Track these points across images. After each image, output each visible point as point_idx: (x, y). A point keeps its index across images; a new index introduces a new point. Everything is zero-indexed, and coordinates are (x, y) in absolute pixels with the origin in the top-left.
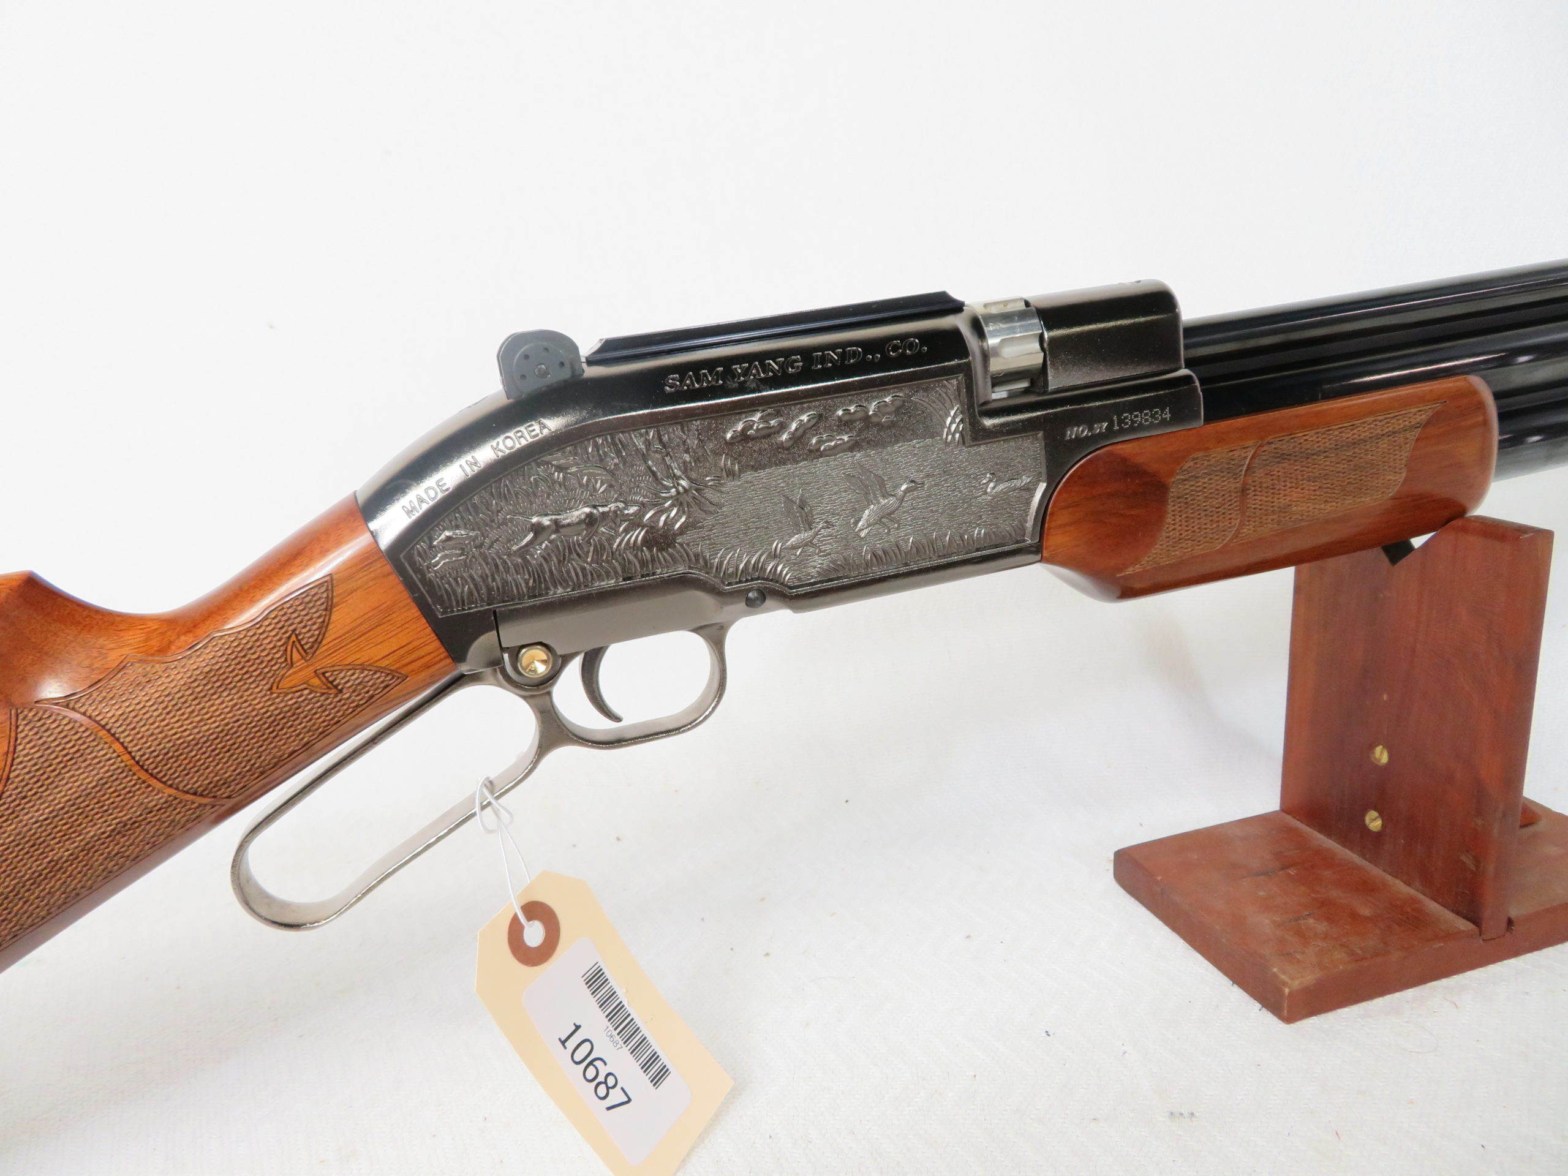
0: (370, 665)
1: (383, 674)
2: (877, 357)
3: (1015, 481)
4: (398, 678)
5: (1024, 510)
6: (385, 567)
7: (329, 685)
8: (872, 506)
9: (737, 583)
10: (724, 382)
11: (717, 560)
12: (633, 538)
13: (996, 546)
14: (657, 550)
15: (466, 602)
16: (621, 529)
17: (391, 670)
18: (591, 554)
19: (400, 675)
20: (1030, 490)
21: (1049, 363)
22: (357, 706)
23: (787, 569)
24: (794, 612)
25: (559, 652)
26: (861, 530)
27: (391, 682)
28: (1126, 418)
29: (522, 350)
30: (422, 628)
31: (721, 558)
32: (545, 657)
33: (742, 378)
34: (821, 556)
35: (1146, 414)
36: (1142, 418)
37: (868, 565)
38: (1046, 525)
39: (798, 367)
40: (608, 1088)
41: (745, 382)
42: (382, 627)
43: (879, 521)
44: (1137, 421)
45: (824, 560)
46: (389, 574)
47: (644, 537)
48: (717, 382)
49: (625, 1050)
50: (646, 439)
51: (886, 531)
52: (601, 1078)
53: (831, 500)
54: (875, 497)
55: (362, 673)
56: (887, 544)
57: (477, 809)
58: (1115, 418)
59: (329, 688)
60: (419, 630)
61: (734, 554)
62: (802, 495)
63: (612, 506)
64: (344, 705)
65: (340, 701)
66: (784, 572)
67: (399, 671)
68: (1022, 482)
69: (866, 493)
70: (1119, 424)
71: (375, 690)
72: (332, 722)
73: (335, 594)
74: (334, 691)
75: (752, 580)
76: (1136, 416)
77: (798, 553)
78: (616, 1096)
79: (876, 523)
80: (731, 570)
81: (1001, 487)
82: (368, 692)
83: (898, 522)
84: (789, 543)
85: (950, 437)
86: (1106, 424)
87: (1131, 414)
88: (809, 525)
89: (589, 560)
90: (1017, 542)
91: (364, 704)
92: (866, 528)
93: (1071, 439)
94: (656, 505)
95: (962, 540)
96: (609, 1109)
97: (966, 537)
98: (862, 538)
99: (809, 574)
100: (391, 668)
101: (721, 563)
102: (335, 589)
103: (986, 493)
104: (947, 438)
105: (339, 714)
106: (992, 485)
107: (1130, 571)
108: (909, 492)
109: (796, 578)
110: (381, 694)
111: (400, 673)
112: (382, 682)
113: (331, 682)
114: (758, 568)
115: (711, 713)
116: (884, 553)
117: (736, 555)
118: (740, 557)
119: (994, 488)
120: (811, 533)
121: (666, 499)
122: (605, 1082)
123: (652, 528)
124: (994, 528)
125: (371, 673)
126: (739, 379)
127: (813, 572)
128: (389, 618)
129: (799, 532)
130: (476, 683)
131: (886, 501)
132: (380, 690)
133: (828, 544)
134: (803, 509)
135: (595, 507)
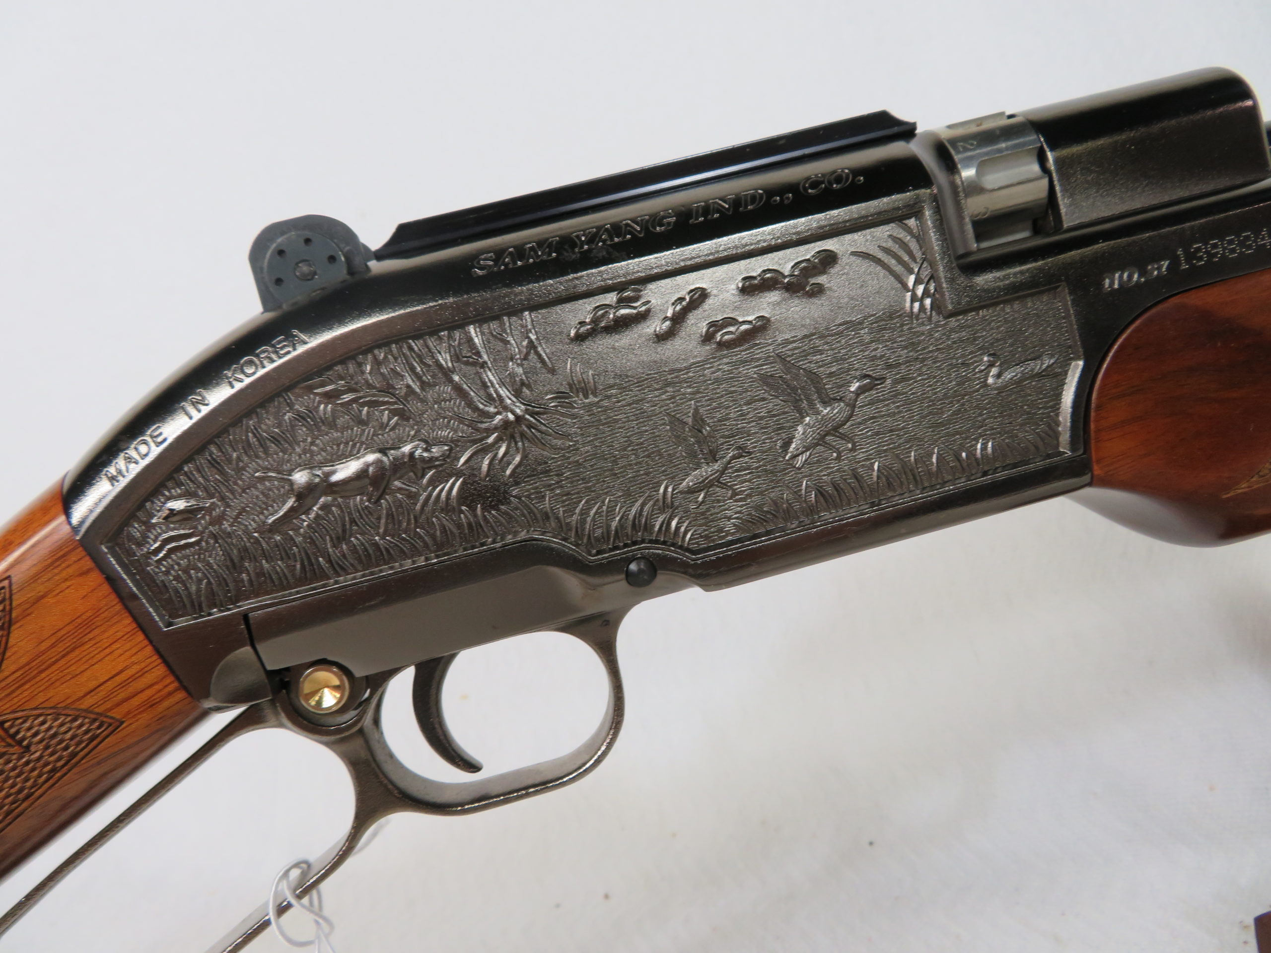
0: (65, 708)
1: (87, 720)
2: (788, 198)
3: (1032, 363)
4: (110, 725)
5: (1051, 407)
6: (82, 562)
7: (9, 740)
8: (808, 419)
9: (611, 550)
10: (559, 254)
11: (575, 517)
12: (444, 494)
13: (1015, 466)
14: (483, 509)
15: (204, 605)
16: (425, 481)
17: (98, 714)
18: (383, 521)
19: (110, 721)
20: (1058, 378)
21: (1058, 188)
22: (54, 770)
23: (685, 524)
24: (706, 590)
25: (359, 673)
26: (794, 457)
27: (99, 731)
28: (1198, 250)
29: (274, 245)
30: (140, 646)
31: (581, 514)
32: (337, 682)
33: (586, 247)
34: (736, 501)
35: (1231, 242)
36: (1224, 249)
37: (812, 510)
38: (1092, 426)
39: (669, 223)
41: (590, 250)
42: (82, 649)
43: (821, 441)
44: (1217, 253)
45: (741, 506)
46: (88, 571)
47: (461, 489)
48: (550, 255)
50: (450, 345)
51: (835, 455)
53: (742, 415)
54: (812, 405)
55: (56, 719)
56: (838, 475)
57: (272, 916)
58: (1180, 252)
59: (9, 745)
60: (134, 650)
61: (600, 507)
62: (696, 410)
63: (407, 449)
64: (33, 769)
65: (27, 763)
66: (683, 529)
67: (109, 714)
68: (1042, 364)
69: (797, 401)
70: (1188, 261)
71: (78, 744)
72: (21, 796)
73: (14, 604)
74: (16, 749)
75: (635, 543)
76: (1215, 246)
77: (700, 499)
79: (817, 445)
80: (598, 532)
81: (1008, 376)
82: (66, 748)
83: (850, 440)
84: (684, 484)
85: (917, 305)
86: (1165, 264)
87: (1206, 244)
88: (713, 456)
89: (381, 530)
90: (1049, 456)
91: (63, 766)
92: (802, 453)
93: (1114, 291)
94: (474, 442)
95: (958, 458)
97: (964, 455)
98: (799, 469)
99: (721, 530)
100: (97, 710)
101: (583, 522)
102: (14, 597)
103: (985, 385)
104: (912, 307)
105: (29, 784)
106: (994, 371)
107: (1243, 488)
108: (863, 392)
109: (701, 537)
110: (86, 750)
111: (112, 718)
112: (87, 732)
113: (13, 736)
114: (641, 525)
115: (605, 754)
116: (837, 490)
117: (605, 508)
118: (611, 511)
119: (999, 376)
120: (717, 466)
121: (489, 432)
123: (470, 474)
124: (1007, 438)
125: (69, 718)
126: (582, 247)
127: (729, 526)
128: (91, 636)
129: (698, 466)
130: (258, 726)
131: (828, 409)
132: (83, 745)
133: (746, 481)
134: (700, 431)
135: (383, 451)
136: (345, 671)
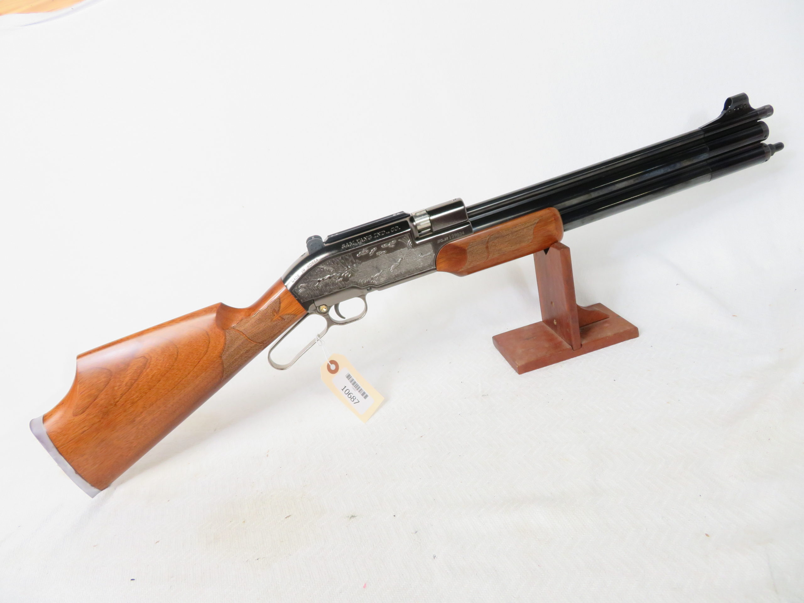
0: (289, 313)
2: (389, 233)
3: (427, 254)
5: (430, 260)
6: (290, 293)
8: (393, 265)
9: (365, 286)
10: (355, 244)
12: (340, 280)
13: (425, 270)
14: (346, 282)
15: (307, 298)
16: (337, 279)
18: (331, 285)
20: (431, 255)
21: (432, 225)
22: (288, 322)
24: (379, 291)
25: (329, 306)
30: (299, 305)
32: (325, 307)
33: (358, 243)
34: (383, 277)
35: (458, 234)
37: (395, 278)
38: (436, 263)
39: (371, 238)
40: (354, 399)
42: (291, 306)
43: (396, 268)
45: (385, 278)
46: (291, 295)
47: (342, 279)
48: (353, 244)
49: (357, 391)
51: (397, 270)
52: (352, 397)
53: (383, 265)
54: (394, 263)
55: (288, 315)
56: (398, 272)
57: (316, 341)
62: (376, 265)
63: (334, 274)
65: (285, 321)
66: (375, 282)
68: (429, 254)
69: (391, 263)
70: (451, 237)
73: (281, 300)
74: (283, 320)
75: (368, 285)
76: (455, 235)
77: (378, 278)
78: (356, 401)
80: (362, 284)
81: (424, 256)
82: (290, 319)
83: (400, 268)
84: (375, 276)
86: (447, 238)
88: (379, 271)
90: (430, 268)
91: (290, 322)
92: (393, 270)
93: (439, 243)
94: (344, 273)
95: (416, 269)
96: (354, 403)
98: (392, 272)
99: (381, 282)
101: (360, 282)
103: (420, 258)
104: (408, 247)
106: (421, 256)
108: (401, 261)
109: (378, 283)
110: (293, 319)
111: (296, 315)
112: (293, 317)
113: (282, 318)
114: (369, 282)
115: (365, 315)
116: (397, 275)
118: (364, 280)
120: (380, 273)
121: (346, 271)
122: (353, 398)
123: (344, 277)
125: (290, 315)
128: (292, 304)
129: (377, 273)
130: (312, 314)
131: (396, 263)
133: (384, 275)
134: (377, 268)
135: (331, 275)
136: (326, 305)
